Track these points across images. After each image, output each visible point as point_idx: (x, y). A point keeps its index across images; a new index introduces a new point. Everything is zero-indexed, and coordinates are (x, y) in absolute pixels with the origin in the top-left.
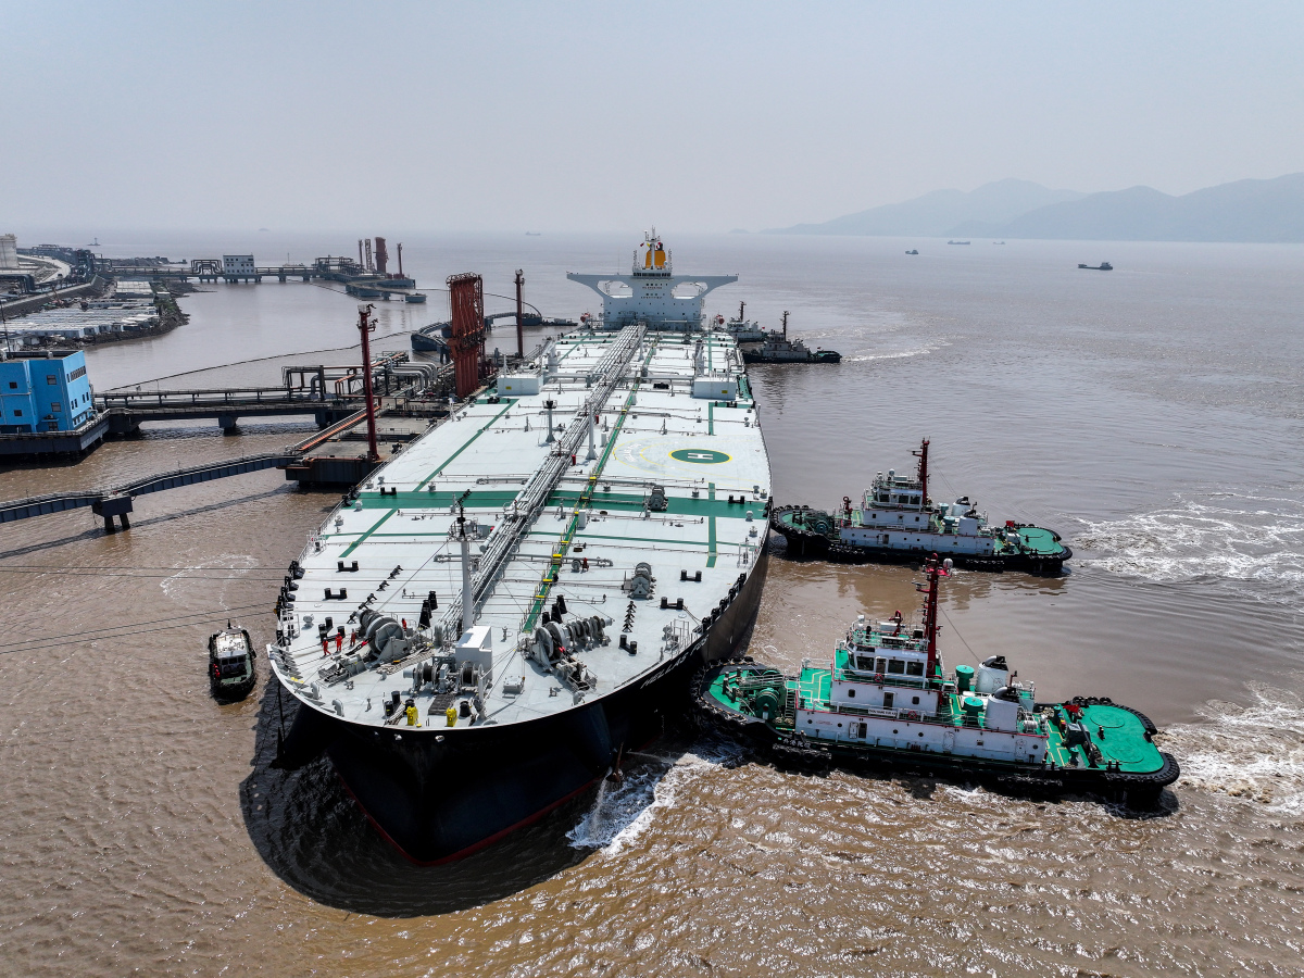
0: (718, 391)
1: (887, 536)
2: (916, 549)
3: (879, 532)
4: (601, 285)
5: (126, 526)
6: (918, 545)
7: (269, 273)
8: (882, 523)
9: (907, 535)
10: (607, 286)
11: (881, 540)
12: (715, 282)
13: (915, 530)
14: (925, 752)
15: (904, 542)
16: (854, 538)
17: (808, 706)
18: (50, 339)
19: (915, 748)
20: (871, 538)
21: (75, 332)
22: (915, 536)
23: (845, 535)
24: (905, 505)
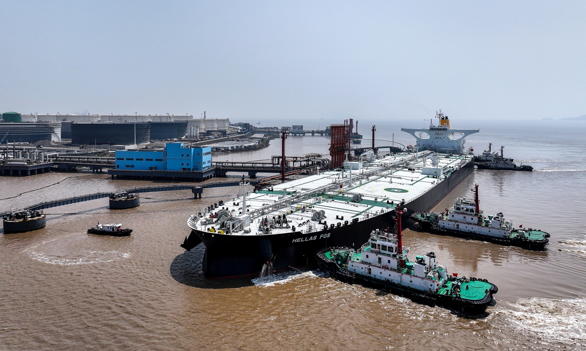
0: (433, 172)
1: (458, 225)
2: (471, 232)
3: (454, 223)
4: (417, 133)
5: (200, 198)
6: (473, 230)
7: (309, 132)
8: (456, 219)
9: (467, 225)
10: (420, 134)
11: (455, 227)
12: (468, 133)
13: (471, 224)
14: (391, 283)
15: (466, 229)
16: (444, 225)
17: (352, 260)
18: (220, 149)
19: (388, 281)
20: (452, 226)
21: (228, 148)
22: (471, 226)
23: (440, 223)
24: (468, 213)
